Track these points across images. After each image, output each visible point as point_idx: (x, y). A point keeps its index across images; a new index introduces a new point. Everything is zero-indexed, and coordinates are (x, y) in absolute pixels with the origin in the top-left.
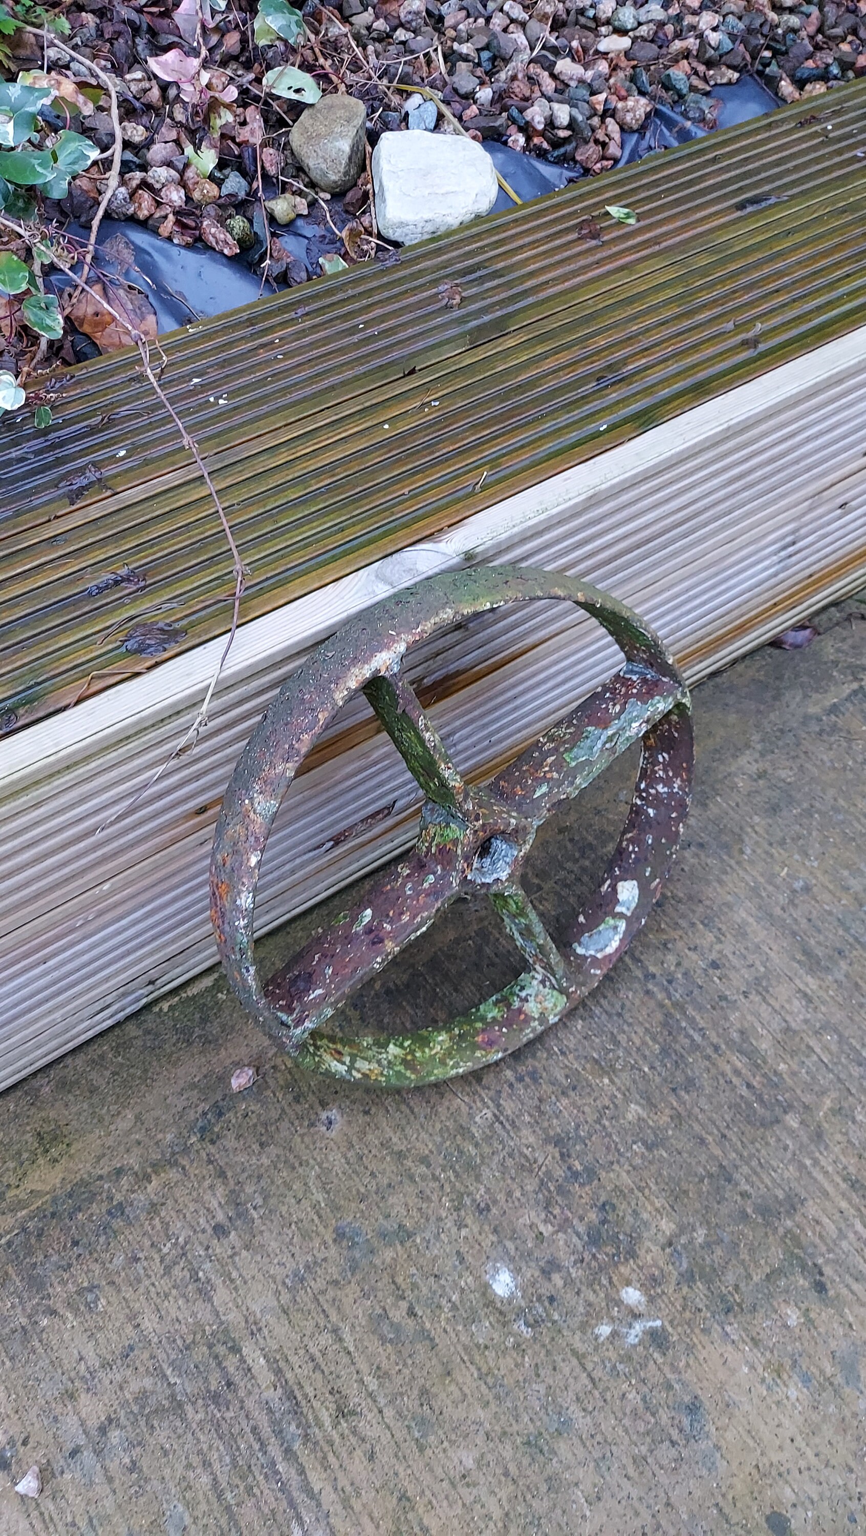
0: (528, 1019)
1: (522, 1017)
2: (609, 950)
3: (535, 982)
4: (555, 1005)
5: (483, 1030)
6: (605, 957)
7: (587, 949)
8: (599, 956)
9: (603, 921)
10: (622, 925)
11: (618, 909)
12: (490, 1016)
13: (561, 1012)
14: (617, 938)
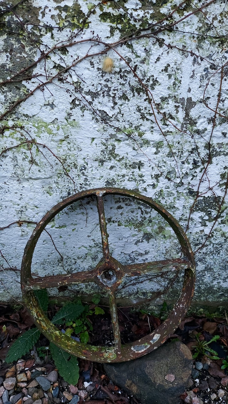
0: (103, 356)
1: (101, 355)
2: (140, 352)
3: (113, 350)
4: (113, 358)
5: (87, 350)
6: (137, 353)
7: (134, 349)
8: (136, 352)
9: (145, 343)
10: (149, 346)
11: (151, 342)
12: (93, 349)
13: (113, 360)
14: (145, 349)
